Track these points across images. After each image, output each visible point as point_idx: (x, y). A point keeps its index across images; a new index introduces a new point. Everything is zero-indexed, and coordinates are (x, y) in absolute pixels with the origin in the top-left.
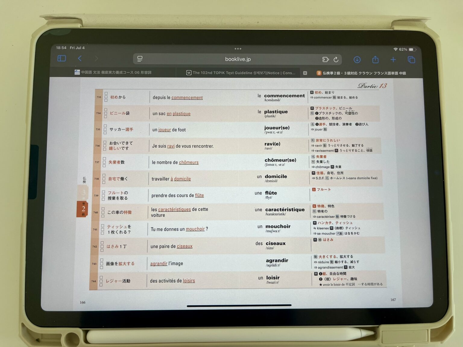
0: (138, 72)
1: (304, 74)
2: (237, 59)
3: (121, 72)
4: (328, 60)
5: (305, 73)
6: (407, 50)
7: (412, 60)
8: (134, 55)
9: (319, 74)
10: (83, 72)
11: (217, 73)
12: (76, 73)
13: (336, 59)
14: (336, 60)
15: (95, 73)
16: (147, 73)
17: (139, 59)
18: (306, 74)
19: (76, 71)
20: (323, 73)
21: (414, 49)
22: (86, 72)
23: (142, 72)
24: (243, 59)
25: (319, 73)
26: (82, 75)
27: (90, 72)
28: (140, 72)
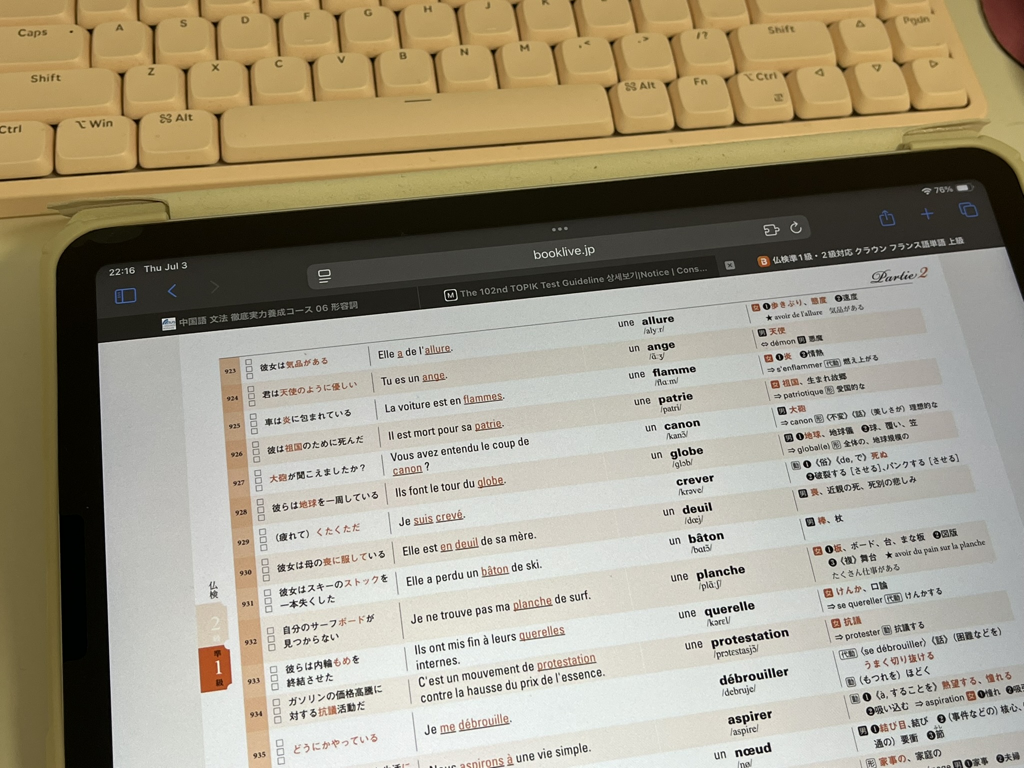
0: (325, 308)
1: (728, 268)
2: (561, 253)
3: (282, 312)
4: (777, 230)
5: (730, 265)
6: (952, 190)
7: (970, 211)
8: (310, 270)
9: (763, 264)
10: (183, 322)
11: (520, 288)
12: (165, 328)
13: (796, 227)
14: (797, 229)
15: (214, 321)
16: (347, 307)
17: (324, 276)
18: (734, 268)
19: (166, 322)
20: (774, 260)
21: (970, 187)
22: (192, 321)
23: (334, 306)
24: (577, 251)
25: (764, 261)
26: (181, 330)
27: (203, 320)
28: (330, 307)
